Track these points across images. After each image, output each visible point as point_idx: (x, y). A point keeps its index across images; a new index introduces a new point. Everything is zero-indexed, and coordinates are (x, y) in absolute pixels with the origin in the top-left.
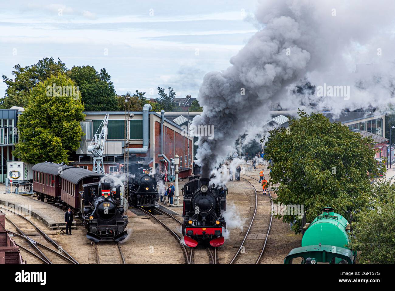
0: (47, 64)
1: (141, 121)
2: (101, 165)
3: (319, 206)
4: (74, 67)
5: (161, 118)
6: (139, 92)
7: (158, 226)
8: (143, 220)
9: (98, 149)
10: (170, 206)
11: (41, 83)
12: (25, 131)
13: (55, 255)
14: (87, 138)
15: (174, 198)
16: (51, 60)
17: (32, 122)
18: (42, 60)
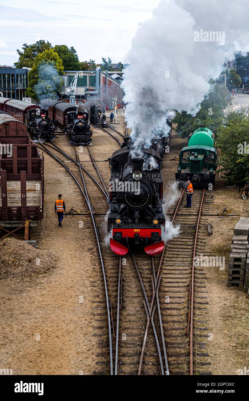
0: (41, 44)
1: (95, 76)
2: (74, 100)
3: (195, 124)
4: (56, 46)
5: (106, 75)
6: (92, 60)
7: (106, 134)
8: (98, 131)
9: (73, 91)
10: (112, 123)
11: (40, 54)
12: (32, 81)
13: (53, 149)
14: (66, 85)
15: (113, 119)
16: (44, 41)
17: (36, 76)
18: (39, 41)
